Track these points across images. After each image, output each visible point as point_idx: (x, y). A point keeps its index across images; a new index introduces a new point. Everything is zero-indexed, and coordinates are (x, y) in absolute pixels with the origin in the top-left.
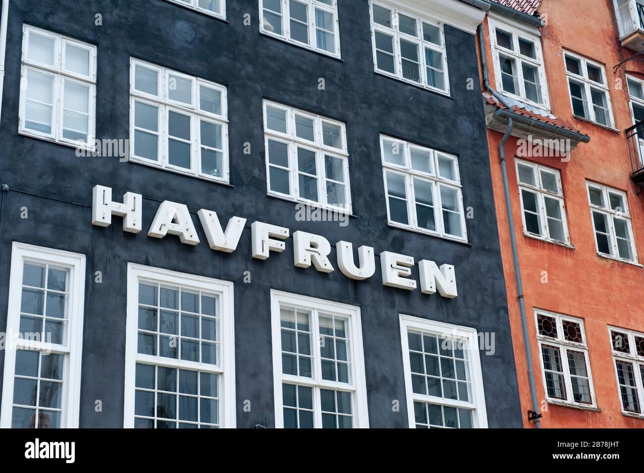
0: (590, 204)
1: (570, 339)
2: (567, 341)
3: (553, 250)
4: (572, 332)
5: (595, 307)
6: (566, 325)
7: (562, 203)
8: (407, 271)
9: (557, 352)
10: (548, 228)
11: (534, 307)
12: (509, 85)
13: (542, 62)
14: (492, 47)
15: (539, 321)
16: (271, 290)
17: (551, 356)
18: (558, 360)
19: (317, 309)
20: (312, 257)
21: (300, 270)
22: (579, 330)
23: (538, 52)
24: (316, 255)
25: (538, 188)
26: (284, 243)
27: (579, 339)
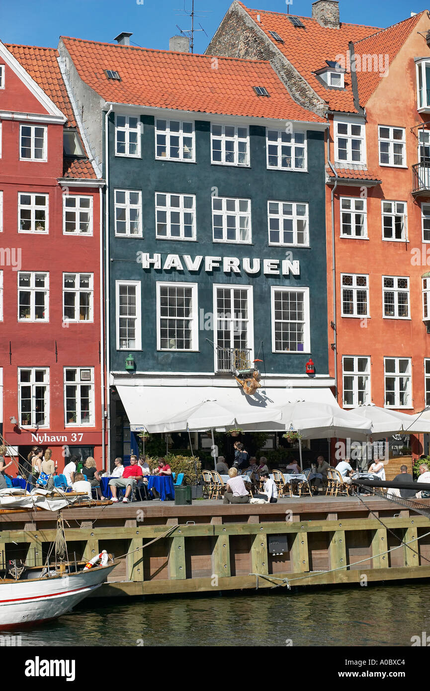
0: (383, 213)
2: (357, 287)
3: (356, 242)
4: (361, 281)
5: (376, 267)
6: (358, 278)
7: (365, 215)
9: (351, 292)
11: (341, 273)
12: (343, 155)
13: (365, 137)
14: (335, 136)
15: (344, 279)
16: (214, 284)
17: (348, 295)
18: (352, 296)
19: (233, 289)
22: (365, 280)
23: (363, 131)
25: (352, 210)
27: (365, 284)
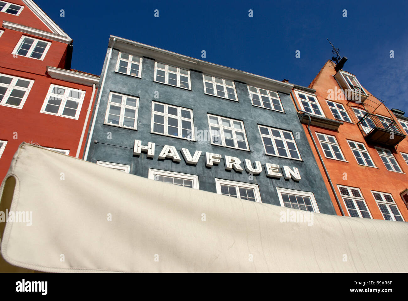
0: (350, 147)
1: (355, 196)
2: (355, 197)
3: (340, 163)
4: (356, 193)
5: (363, 183)
6: (352, 191)
7: (338, 147)
8: (277, 170)
9: (351, 201)
10: (335, 155)
11: (337, 184)
12: (307, 110)
13: (318, 103)
14: (298, 99)
15: (340, 189)
16: (215, 179)
17: (349, 203)
18: (353, 204)
19: (238, 186)
20: (233, 165)
21: (228, 170)
22: (358, 193)
23: (316, 100)
24: (234, 164)
25: (328, 142)
26: (219, 160)
27: (359, 196)
